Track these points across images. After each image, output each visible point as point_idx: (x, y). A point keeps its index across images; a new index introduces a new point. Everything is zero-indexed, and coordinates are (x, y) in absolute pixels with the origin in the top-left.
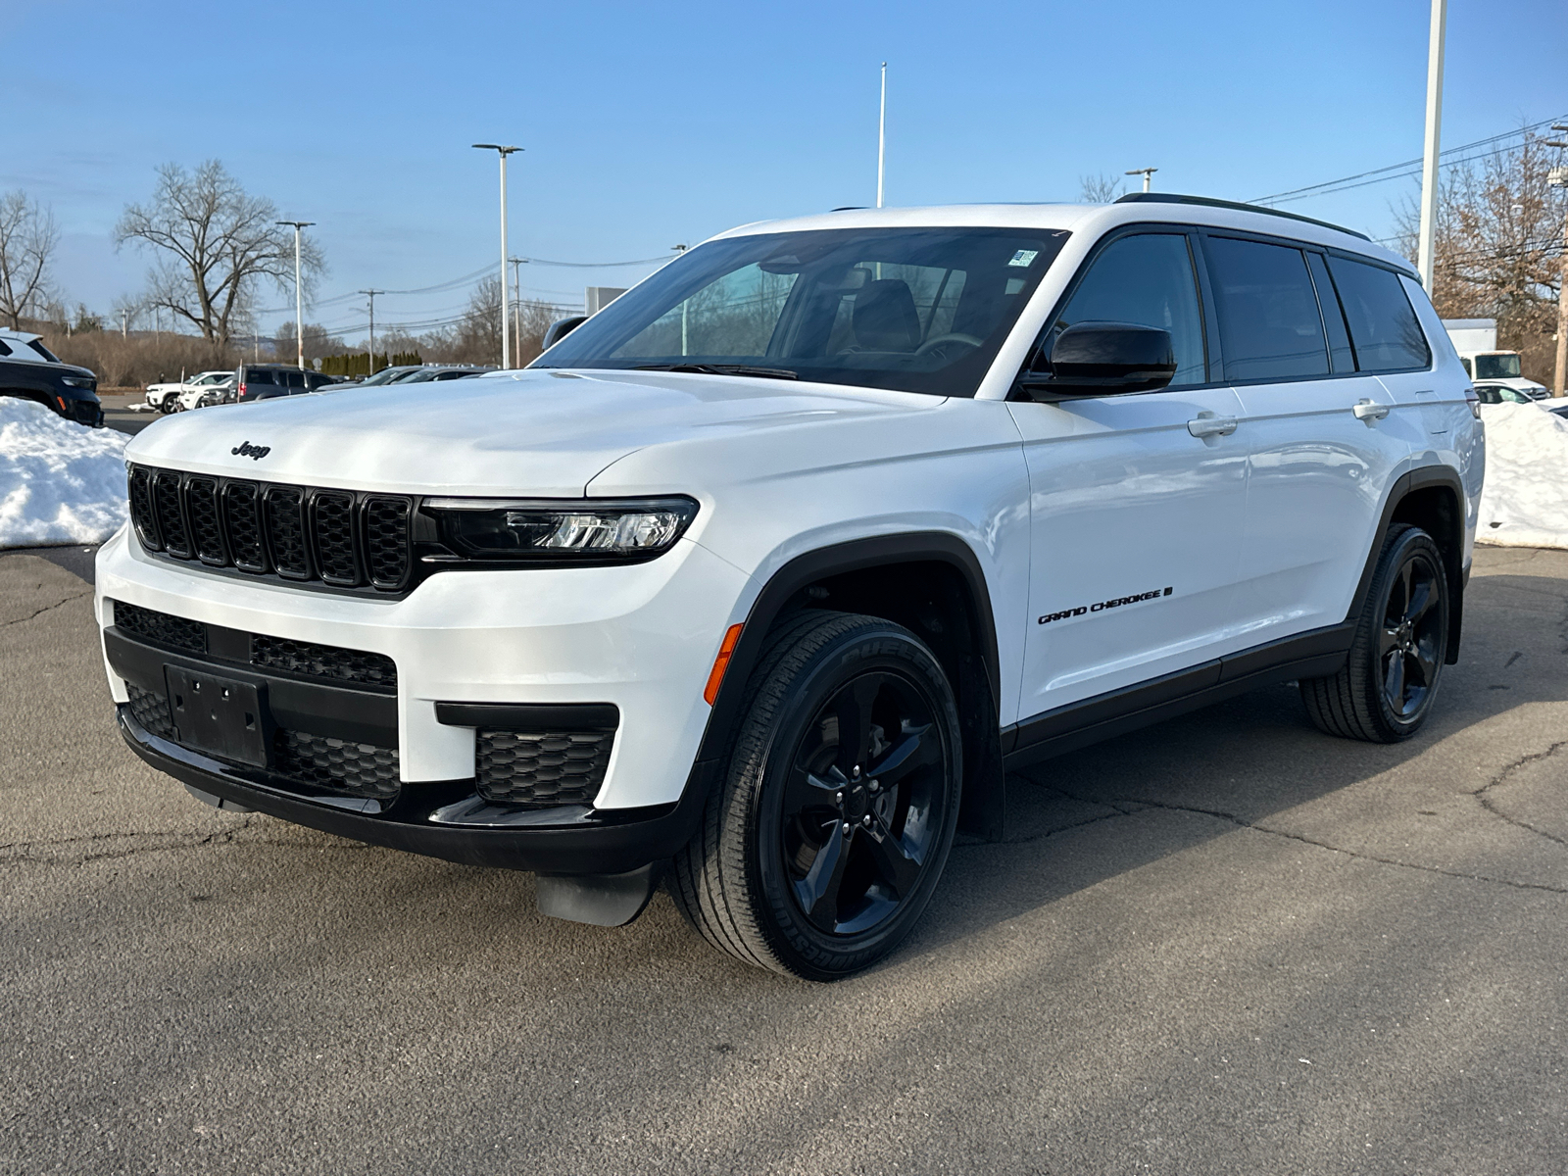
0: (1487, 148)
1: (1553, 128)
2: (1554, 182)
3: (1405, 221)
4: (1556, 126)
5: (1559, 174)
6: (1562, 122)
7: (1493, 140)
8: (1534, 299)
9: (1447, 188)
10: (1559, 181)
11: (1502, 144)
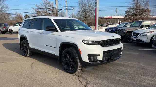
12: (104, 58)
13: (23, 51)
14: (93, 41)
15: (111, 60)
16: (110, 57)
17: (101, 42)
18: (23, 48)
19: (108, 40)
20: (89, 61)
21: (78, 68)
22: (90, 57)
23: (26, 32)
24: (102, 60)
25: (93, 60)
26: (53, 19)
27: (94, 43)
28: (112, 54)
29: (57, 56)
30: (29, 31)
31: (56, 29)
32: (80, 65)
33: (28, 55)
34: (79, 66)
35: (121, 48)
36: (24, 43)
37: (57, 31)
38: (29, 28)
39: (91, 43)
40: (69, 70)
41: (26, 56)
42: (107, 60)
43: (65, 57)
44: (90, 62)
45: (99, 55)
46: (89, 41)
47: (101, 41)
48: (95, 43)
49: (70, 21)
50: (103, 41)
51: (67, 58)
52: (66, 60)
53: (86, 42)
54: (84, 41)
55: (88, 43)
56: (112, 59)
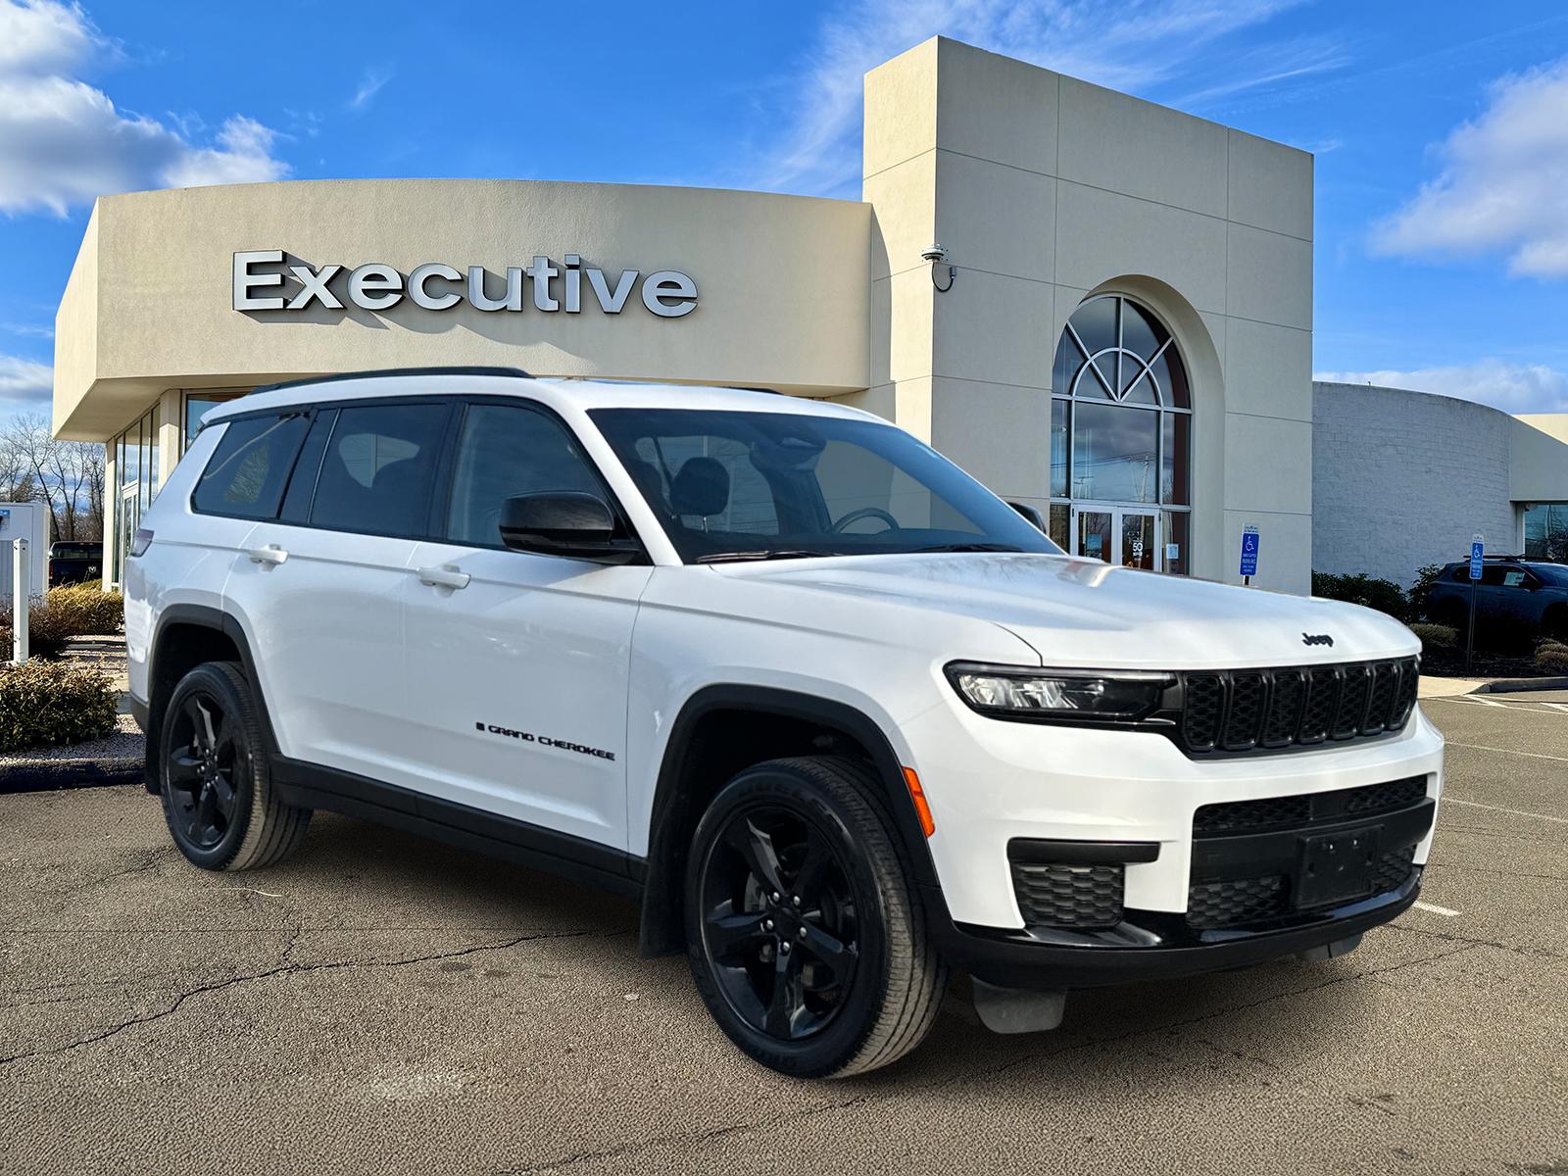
12: (1212, 888)
13: (188, 809)
14: (1074, 683)
15: (1290, 922)
16: (1288, 885)
17: (1172, 699)
18: (186, 762)
19: (1254, 674)
20: (1021, 924)
21: (894, 1004)
22: (1042, 869)
23: (238, 568)
24: (1183, 908)
25: (1069, 904)
26: (595, 415)
27: (1085, 701)
28: (1302, 844)
29: (627, 859)
30: (281, 556)
31: (625, 528)
32: (918, 973)
33: (246, 855)
34: (905, 985)
35: (1421, 782)
36: (209, 704)
37: (642, 558)
38: (277, 519)
39: (1049, 697)
40: (778, 1029)
41: (218, 865)
42: (1236, 922)
43: (735, 867)
44: (1033, 937)
45: (1148, 852)
46: (1028, 678)
47: (1173, 683)
48: (1104, 703)
49: (793, 441)
50: (1202, 682)
51: (751, 885)
52: (738, 909)
53: (989, 691)
54: (964, 680)
55: (1018, 703)
56: (1309, 917)
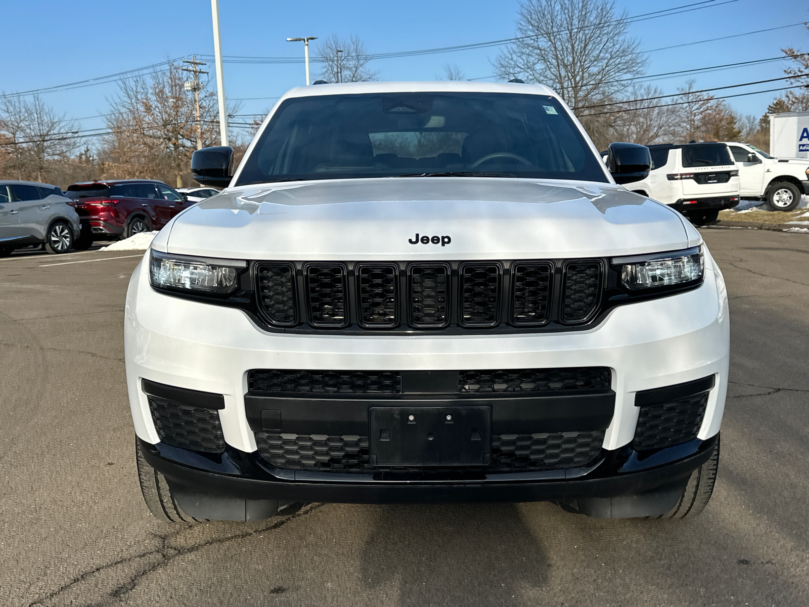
0: (151, 70)
1: (184, 62)
2: (188, 88)
3: (115, 106)
4: (185, 61)
5: (190, 85)
6: (188, 59)
7: (153, 66)
8: (184, 147)
9: (134, 89)
10: (190, 88)
11: (158, 68)
20: (157, 441)
22: (164, 403)
47: (246, 270)
